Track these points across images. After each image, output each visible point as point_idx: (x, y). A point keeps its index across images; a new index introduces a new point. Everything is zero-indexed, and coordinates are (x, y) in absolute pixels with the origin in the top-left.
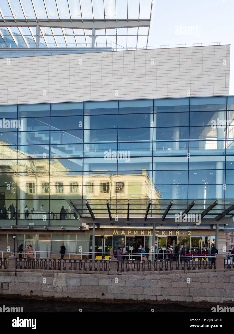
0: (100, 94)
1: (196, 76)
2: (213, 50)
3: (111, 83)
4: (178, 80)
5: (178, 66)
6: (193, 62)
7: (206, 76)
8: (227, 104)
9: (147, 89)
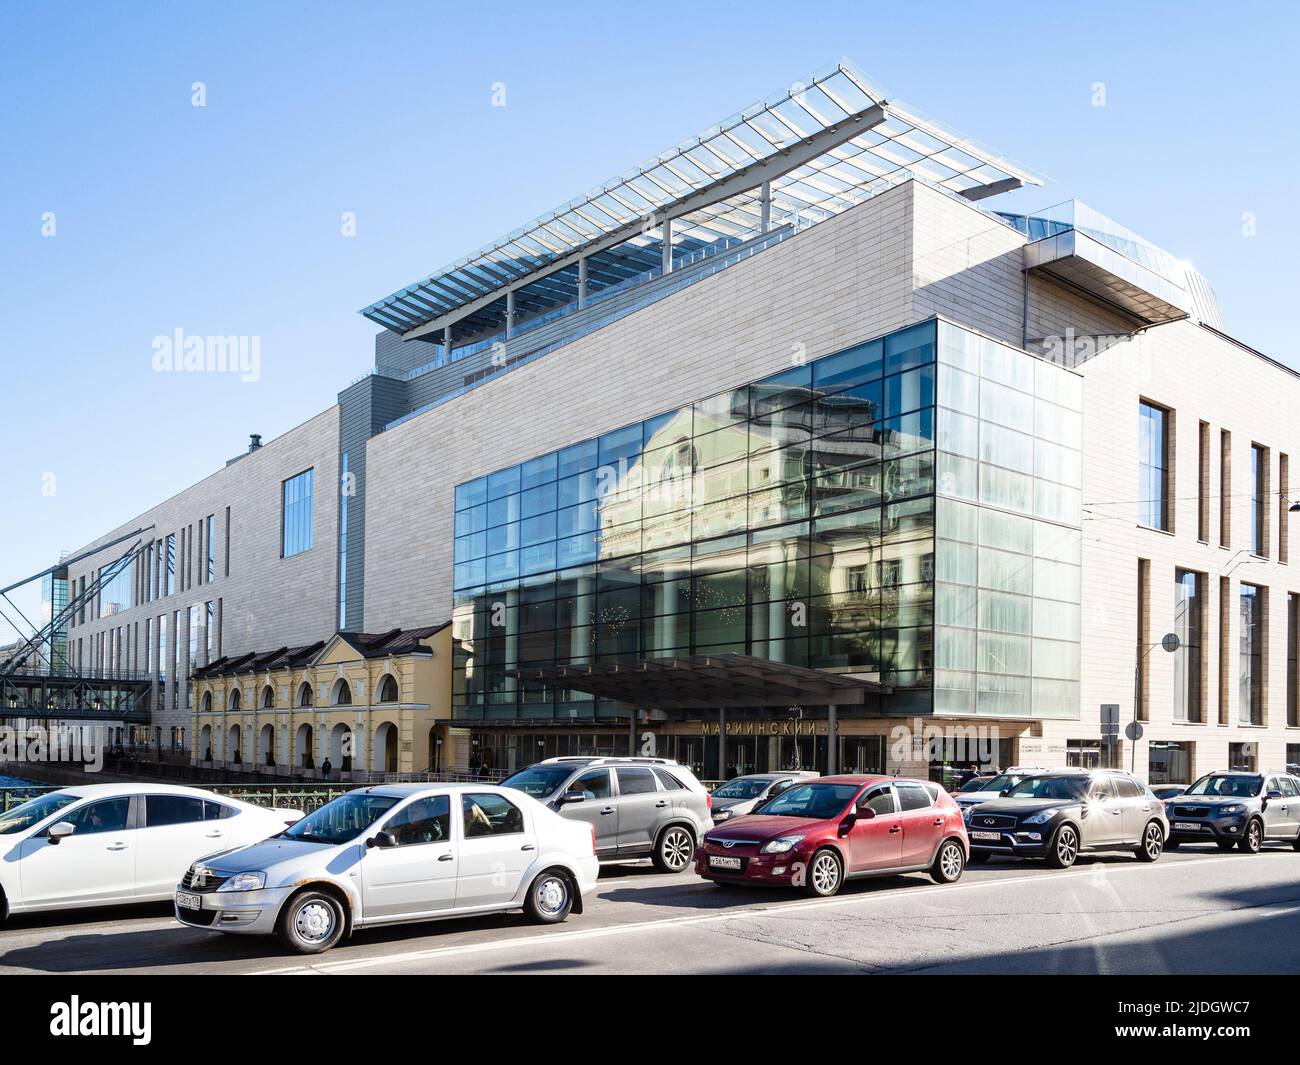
0: (682, 391)
1: (844, 293)
2: (879, 207)
3: (697, 358)
4: (811, 313)
5: (811, 276)
6: (839, 256)
7: (865, 284)
8: (884, 359)
9: (758, 355)
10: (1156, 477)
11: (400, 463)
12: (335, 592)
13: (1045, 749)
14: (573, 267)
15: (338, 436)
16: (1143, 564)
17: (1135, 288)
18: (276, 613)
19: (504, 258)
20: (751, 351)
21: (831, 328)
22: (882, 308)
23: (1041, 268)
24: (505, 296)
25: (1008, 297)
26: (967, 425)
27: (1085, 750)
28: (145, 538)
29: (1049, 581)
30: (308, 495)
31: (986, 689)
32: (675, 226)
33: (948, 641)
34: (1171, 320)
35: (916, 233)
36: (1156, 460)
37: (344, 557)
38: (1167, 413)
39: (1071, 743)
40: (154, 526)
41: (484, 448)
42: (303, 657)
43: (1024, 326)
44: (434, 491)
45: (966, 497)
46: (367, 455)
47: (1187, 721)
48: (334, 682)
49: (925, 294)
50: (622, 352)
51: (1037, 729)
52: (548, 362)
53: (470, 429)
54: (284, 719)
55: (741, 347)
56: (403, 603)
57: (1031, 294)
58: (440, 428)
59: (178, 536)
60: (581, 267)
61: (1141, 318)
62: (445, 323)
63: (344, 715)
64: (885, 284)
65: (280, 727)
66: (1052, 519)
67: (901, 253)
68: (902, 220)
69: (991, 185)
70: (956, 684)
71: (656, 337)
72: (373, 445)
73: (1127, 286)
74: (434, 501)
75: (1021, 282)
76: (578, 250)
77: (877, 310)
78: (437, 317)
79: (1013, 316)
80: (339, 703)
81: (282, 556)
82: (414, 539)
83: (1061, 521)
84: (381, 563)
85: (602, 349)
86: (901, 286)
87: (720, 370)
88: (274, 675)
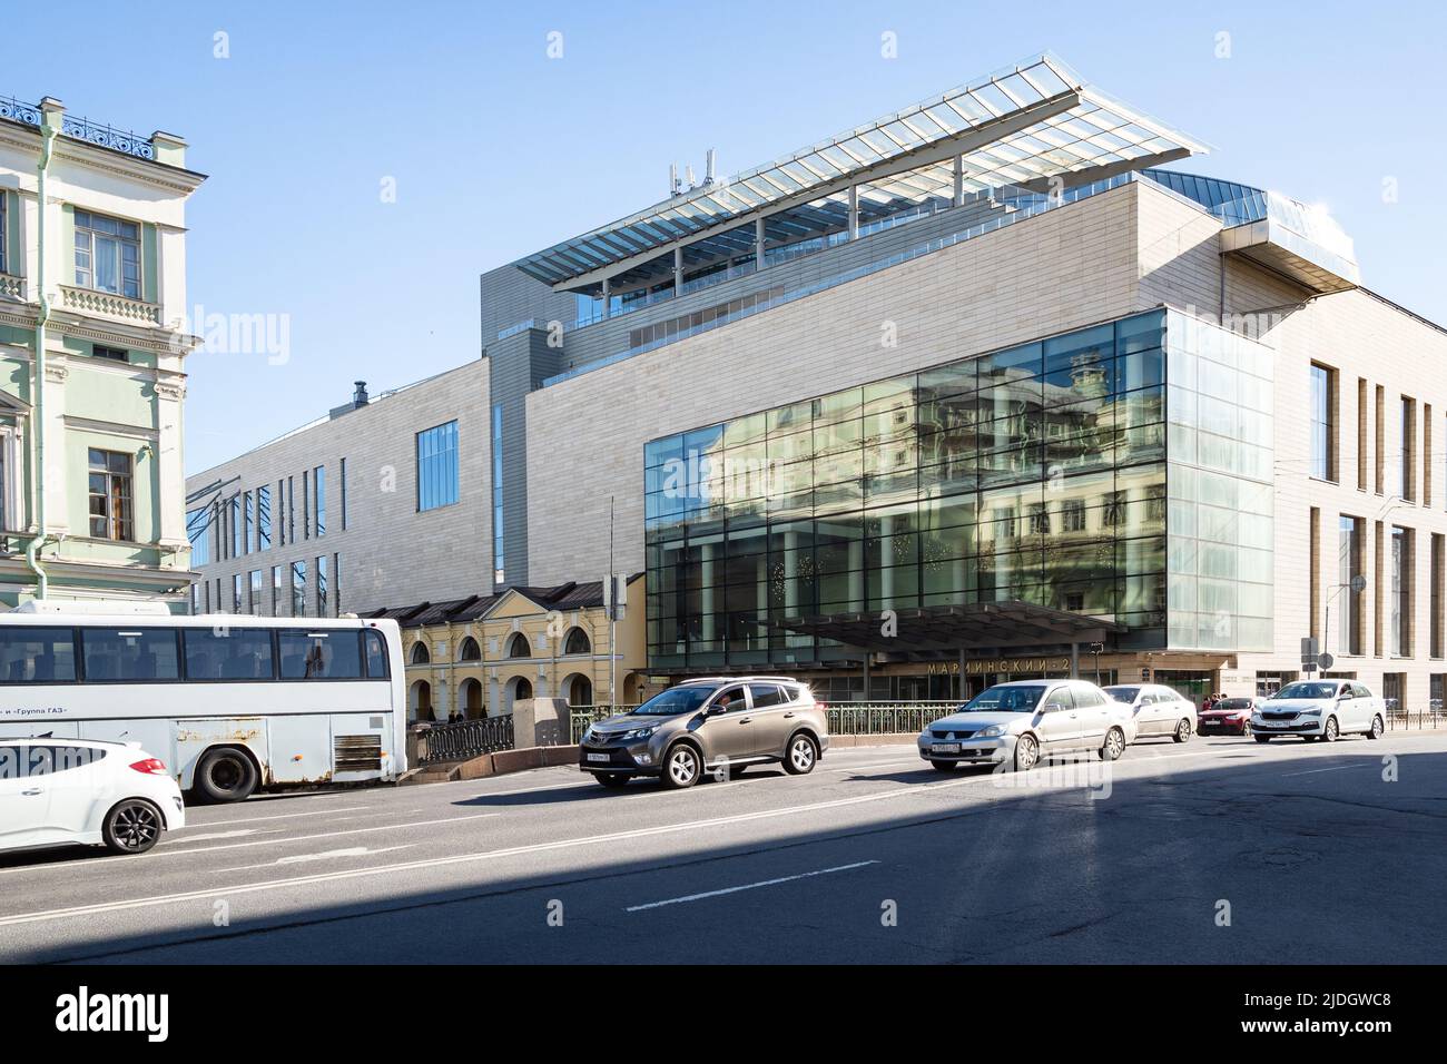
0: (899, 359)
1: (1070, 277)
2: (1103, 203)
3: (916, 330)
4: (1036, 294)
5: (1035, 260)
6: (1064, 244)
7: (1091, 271)
8: (1115, 341)
9: (981, 330)
10: (1322, 430)
11: (570, 418)
12: (491, 546)
13: (1239, 679)
14: (751, 226)
15: (488, 389)
16: (1314, 512)
17: (1314, 266)
18: (413, 567)
19: (676, 216)
20: (974, 325)
21: (1058, 308)
22: (1108, 294)
23: (1237, 252)
24: (673, 252)
25: (1208, 278)
26: (1190, 397)
27: (1270, 680)
28: (227, 492)
29: (1251, 532)
30: (450, 448)
31: (1203, 627)
32: (859, 190)
33: (1175, 587)
34: (1340, 290)
35: (1140, 229)
36: (1323, 418)
37: (499, 513)
38: (1332, 373)
39: (1260, 674)
40: (239, 477)
41: (672, 406)
42: (461, 611)
43: (1222, 303)
44: (613, 447)
45: (1189, 462)
46: (527, 409)
47: (1348, 653)
48: (508, 635)
49: (1147, 282)
50: (832, 320)
51: (1232, 660)
52: (747, 326)
53: (655, 387)
54: (443, 674)
55: (963, 321)
56: (577, 556)
57: (1227, 275)
58: (620, 385)
59: (273, 489)
60: (759, 225)
61: (1313, 289)
62: (602, 276)
63: (520, 668)
64: (1110, 272)
65: (437, 682)
66: (1252, 477)
67: (1125, 246)
68: (1127, 217)
69: (1162, 154)
70: (1182, 623)
71: (870, 307)
72: (533, 400)
73: (1308, 264)
74: (613, 457)
75: (1218, 264)
76: (755, 210)
77: (1102, 295)
78: (593, 269)
79: (1214, 295)
80: (511, 656)
81: (418, 510)
82: (591, 494)
83: (1258, 478)
84: (549, 517)
85: (808, 316)
86: (1127, 275)
87: (940, 341)
88: (427, 630)
